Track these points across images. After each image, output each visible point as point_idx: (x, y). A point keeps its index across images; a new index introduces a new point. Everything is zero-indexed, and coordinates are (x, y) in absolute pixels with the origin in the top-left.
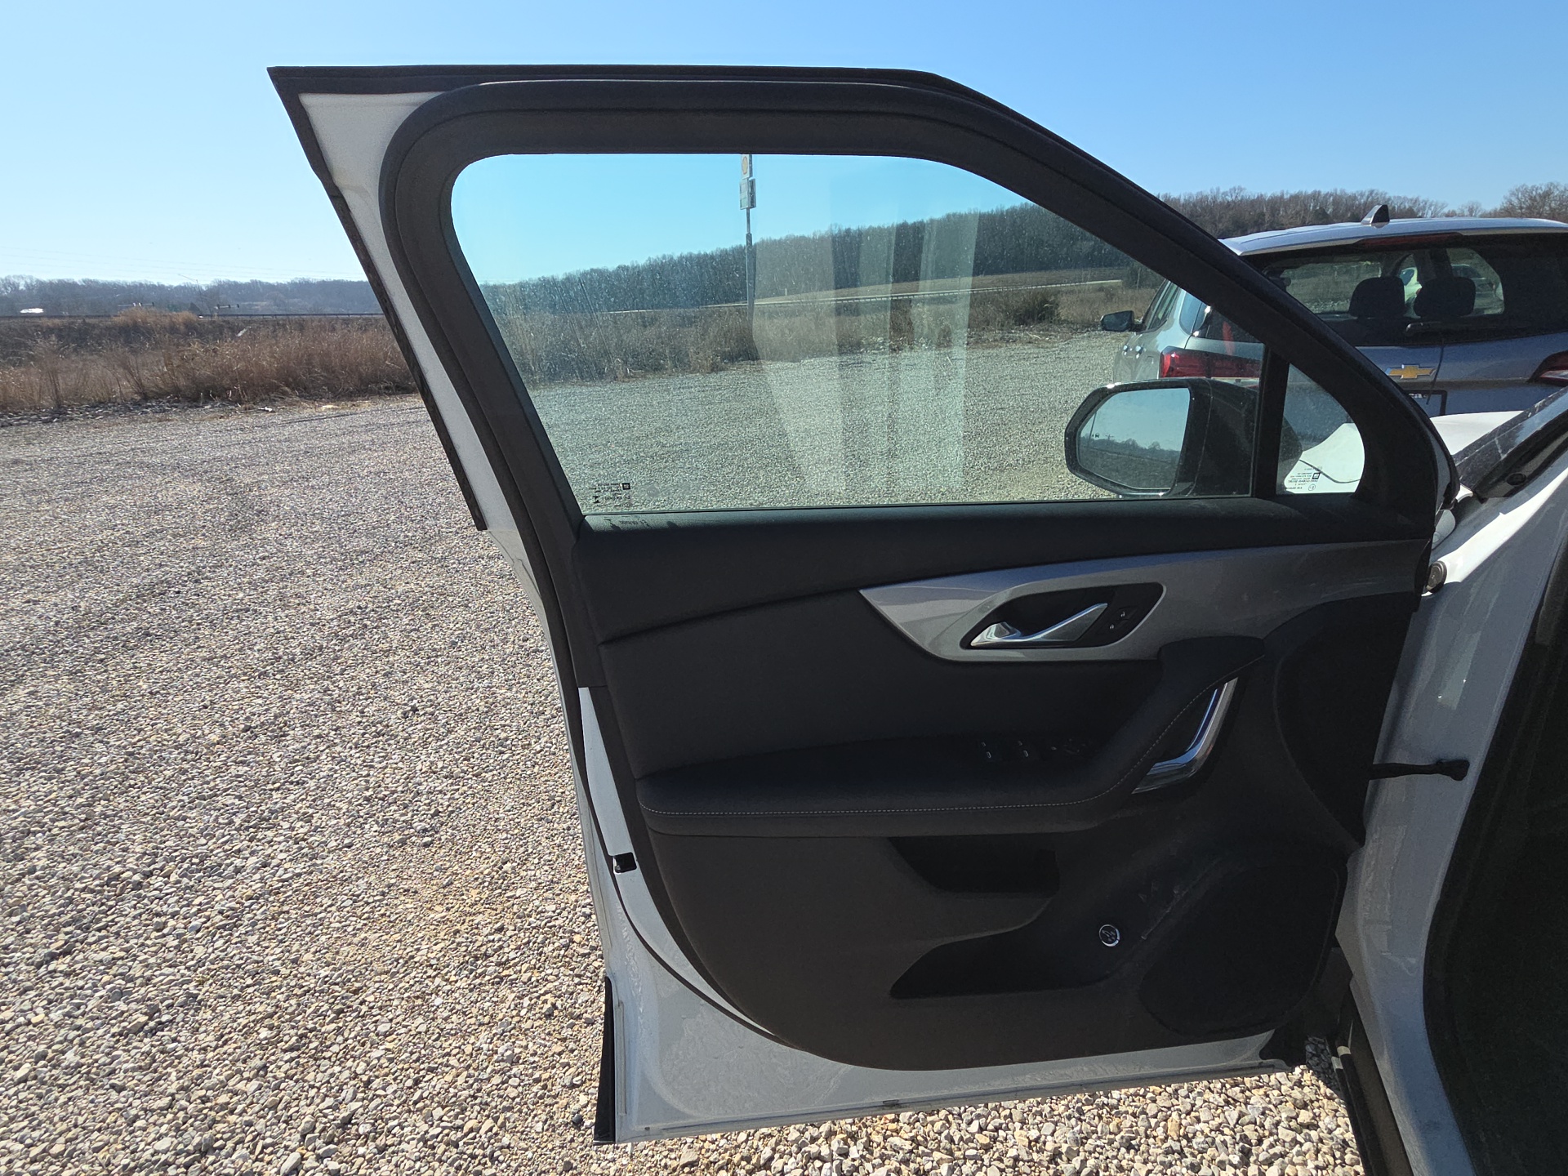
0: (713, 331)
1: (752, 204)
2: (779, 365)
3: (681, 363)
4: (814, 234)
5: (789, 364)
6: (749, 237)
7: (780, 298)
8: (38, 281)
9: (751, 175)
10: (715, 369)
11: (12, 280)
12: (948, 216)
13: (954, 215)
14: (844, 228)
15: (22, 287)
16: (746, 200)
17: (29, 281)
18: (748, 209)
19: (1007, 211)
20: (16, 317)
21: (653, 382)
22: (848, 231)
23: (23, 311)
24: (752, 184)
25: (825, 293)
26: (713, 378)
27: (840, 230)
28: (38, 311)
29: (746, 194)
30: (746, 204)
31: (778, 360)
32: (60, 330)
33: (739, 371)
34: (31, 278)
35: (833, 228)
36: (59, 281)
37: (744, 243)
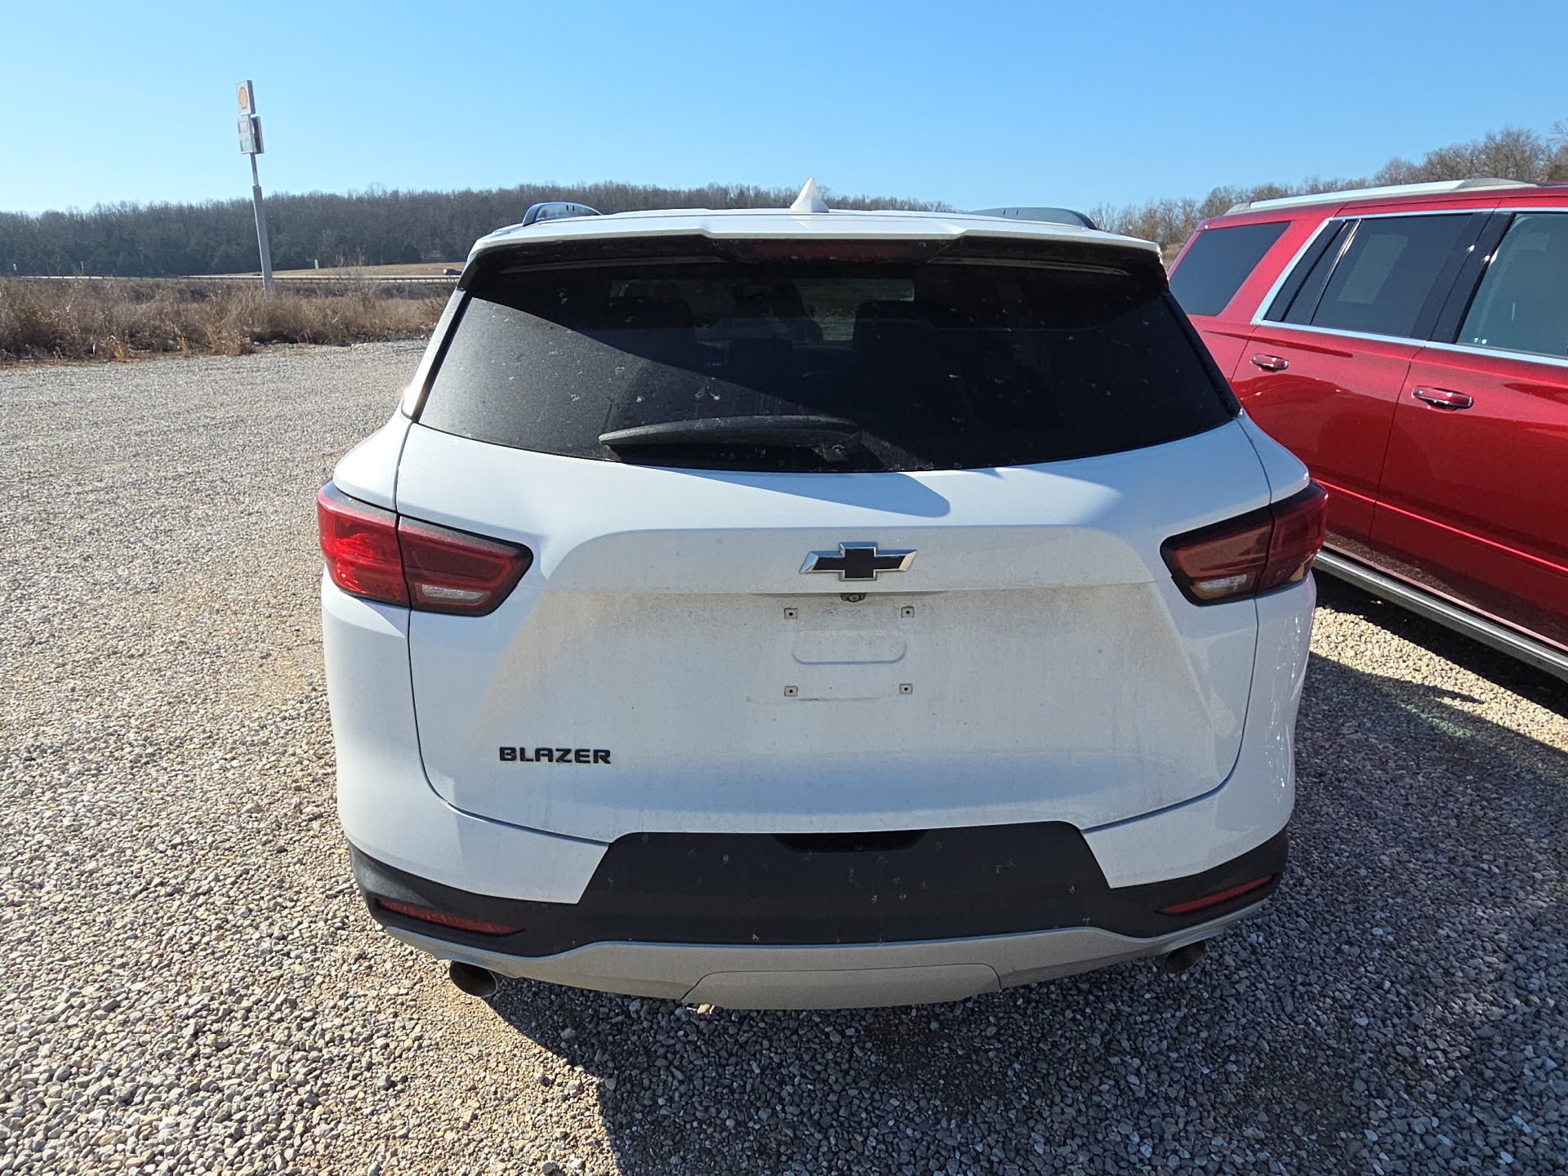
0: (234, 309)
1: (259, 148)
2: (325, 348)
3: (197, 342)
4: (349, 192)
5: (338, 348)
6: (257, 190)
7: (310, 271)
9: (253, 111)
10: (246, 351)
12: (522, 187)
13: (528, 186)
14: (389, 190)
16: (249, 142)
18: (253, 155)
19: (590, 188)
21: (162, 362)
22: (395, 194)
24: (255, 123)
25: (370, 268)
26: (245, 360)
29: (248, 135)
30: (250, 146)
31: (323, 343)
33: (277, 354)
37: (250, 196)
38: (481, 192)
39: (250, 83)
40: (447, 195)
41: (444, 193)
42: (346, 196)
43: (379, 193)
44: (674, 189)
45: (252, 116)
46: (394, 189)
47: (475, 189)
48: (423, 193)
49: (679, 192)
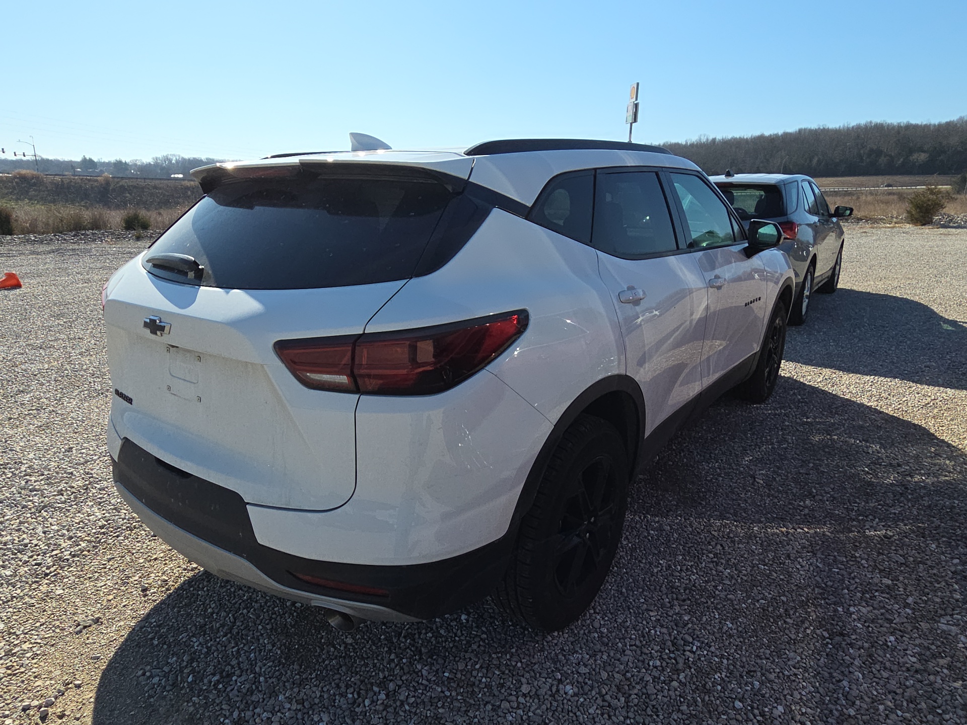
1: (635, 120)
4: (686, 141)
8: (182, 158)
9: (636, 100)
11: (170, 157)
12: (800, 130)
14: (711, 138)
15: (174, 161)
16: (631, 117)
17: (178, 158)
18: (631, 124)
19: (853, 127)
20: (168, 180)
22: (714, 140)
23: (172, 176)
24: (636, 106)
27: (707, 139)
28: (181, 176)
29: (631, 113)
30: (630, 120)
32: (193, 189)
34: (179, 156)
35: (702, 138)
36: (194, 158)
38: (771, 135)
39: (638, 84)
40: (747, 139)
41: (745, 137)
42: (684, 143)
43: (704, 140)
44: (924, 123)
45: (635, 102)
46: (714, 137)
47: (767, 134)
48: (732, 138)
49: (930, 125)
